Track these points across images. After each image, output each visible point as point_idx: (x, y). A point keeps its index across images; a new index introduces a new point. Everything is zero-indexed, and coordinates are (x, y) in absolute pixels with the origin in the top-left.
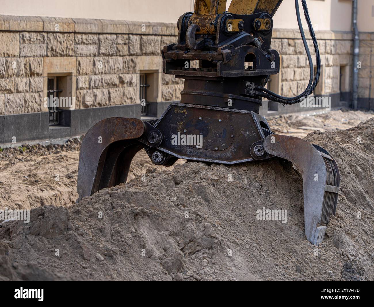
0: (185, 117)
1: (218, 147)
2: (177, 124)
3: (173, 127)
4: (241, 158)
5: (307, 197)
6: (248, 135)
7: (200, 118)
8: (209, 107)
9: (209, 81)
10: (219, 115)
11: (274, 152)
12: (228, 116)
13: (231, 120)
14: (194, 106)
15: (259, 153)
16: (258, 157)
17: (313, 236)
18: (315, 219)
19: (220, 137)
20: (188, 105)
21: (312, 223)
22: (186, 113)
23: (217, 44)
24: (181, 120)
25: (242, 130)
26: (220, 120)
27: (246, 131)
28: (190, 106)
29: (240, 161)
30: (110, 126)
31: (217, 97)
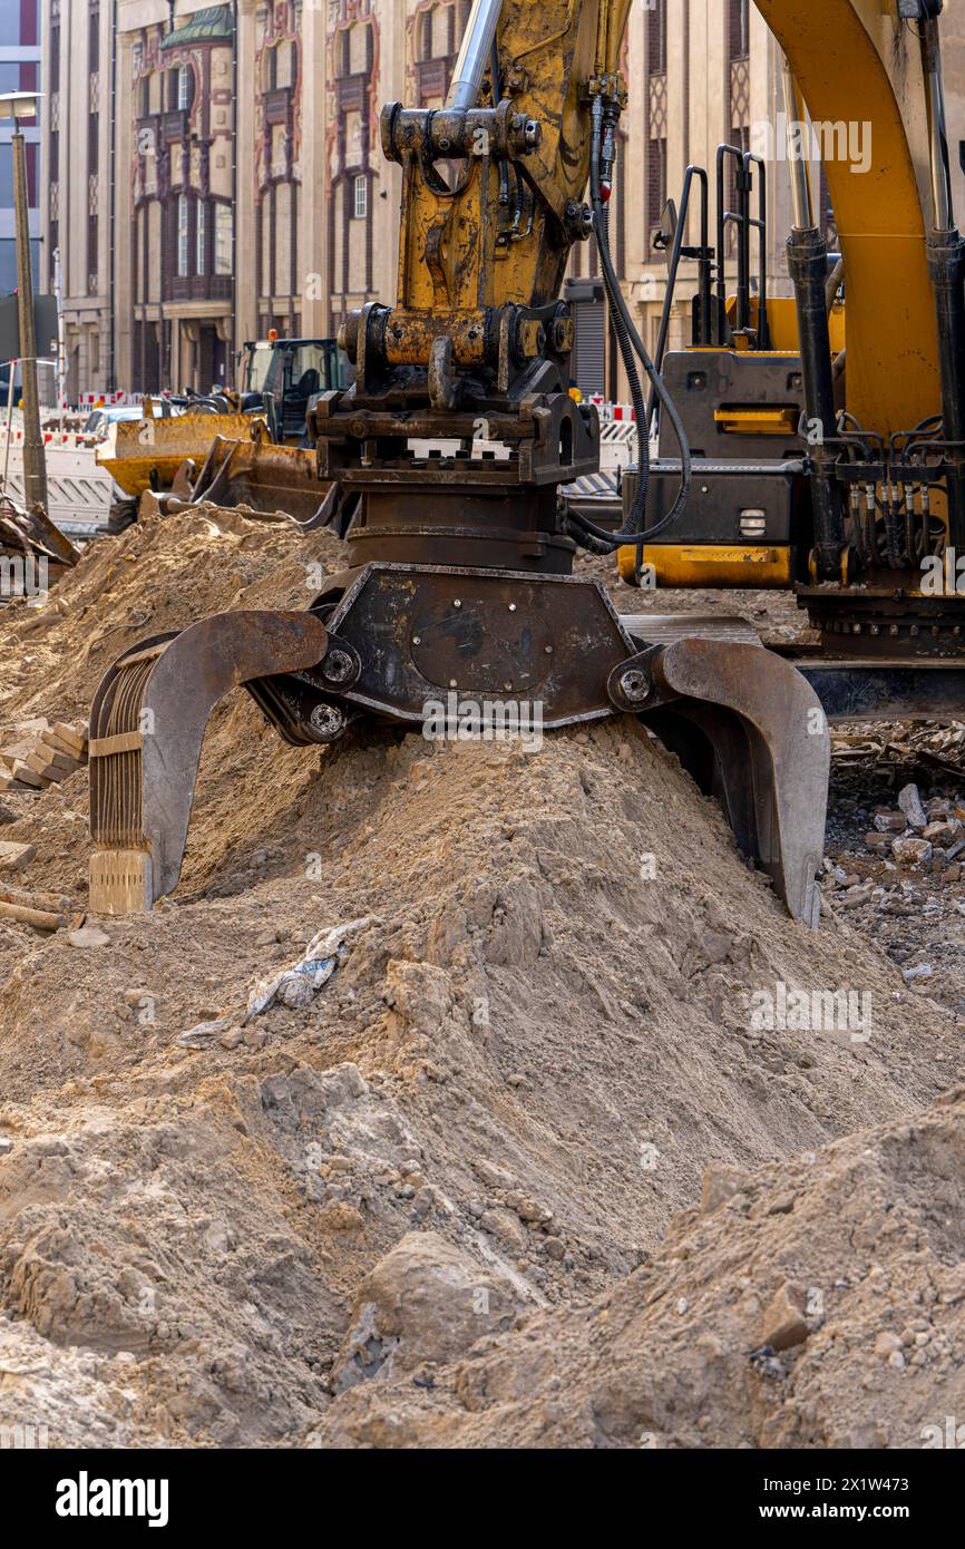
0: (410, 602)
1: (511, 682)
2: (390, 623)
3: (380, 633)
4: (577, 710)
5: (785, 803)
6: (590, 645)
7: (458, 603)
8: (481, 572)
9: (474, 496)
10: (506, 593)
11: (692, 688)
12: (531, 592)
13: (540, 606)
14: (438, 569)
15: (635, 693)
16: (632, 703)
17: (807, 907)
18: (812, 861)
19: (514, 654)
20: (419, 568)
21: (804, 871)
22: (413, 591)
23: (503, 393)
24: (400, 612)
25: (574, 632)
26: (512, 607)
27: (582, 634)
28: (426, 568)
29: (576, 719)
30: (228, 638)
31: (501, 540)
